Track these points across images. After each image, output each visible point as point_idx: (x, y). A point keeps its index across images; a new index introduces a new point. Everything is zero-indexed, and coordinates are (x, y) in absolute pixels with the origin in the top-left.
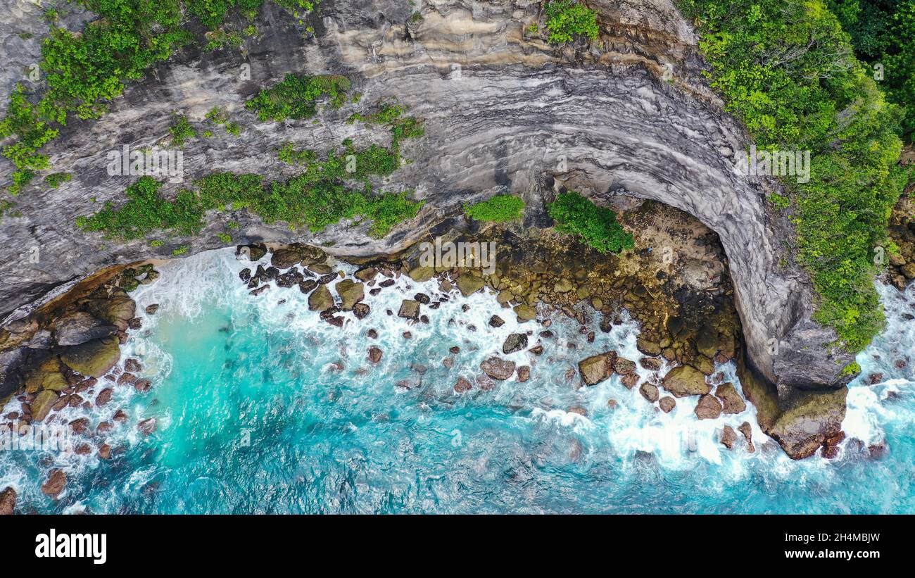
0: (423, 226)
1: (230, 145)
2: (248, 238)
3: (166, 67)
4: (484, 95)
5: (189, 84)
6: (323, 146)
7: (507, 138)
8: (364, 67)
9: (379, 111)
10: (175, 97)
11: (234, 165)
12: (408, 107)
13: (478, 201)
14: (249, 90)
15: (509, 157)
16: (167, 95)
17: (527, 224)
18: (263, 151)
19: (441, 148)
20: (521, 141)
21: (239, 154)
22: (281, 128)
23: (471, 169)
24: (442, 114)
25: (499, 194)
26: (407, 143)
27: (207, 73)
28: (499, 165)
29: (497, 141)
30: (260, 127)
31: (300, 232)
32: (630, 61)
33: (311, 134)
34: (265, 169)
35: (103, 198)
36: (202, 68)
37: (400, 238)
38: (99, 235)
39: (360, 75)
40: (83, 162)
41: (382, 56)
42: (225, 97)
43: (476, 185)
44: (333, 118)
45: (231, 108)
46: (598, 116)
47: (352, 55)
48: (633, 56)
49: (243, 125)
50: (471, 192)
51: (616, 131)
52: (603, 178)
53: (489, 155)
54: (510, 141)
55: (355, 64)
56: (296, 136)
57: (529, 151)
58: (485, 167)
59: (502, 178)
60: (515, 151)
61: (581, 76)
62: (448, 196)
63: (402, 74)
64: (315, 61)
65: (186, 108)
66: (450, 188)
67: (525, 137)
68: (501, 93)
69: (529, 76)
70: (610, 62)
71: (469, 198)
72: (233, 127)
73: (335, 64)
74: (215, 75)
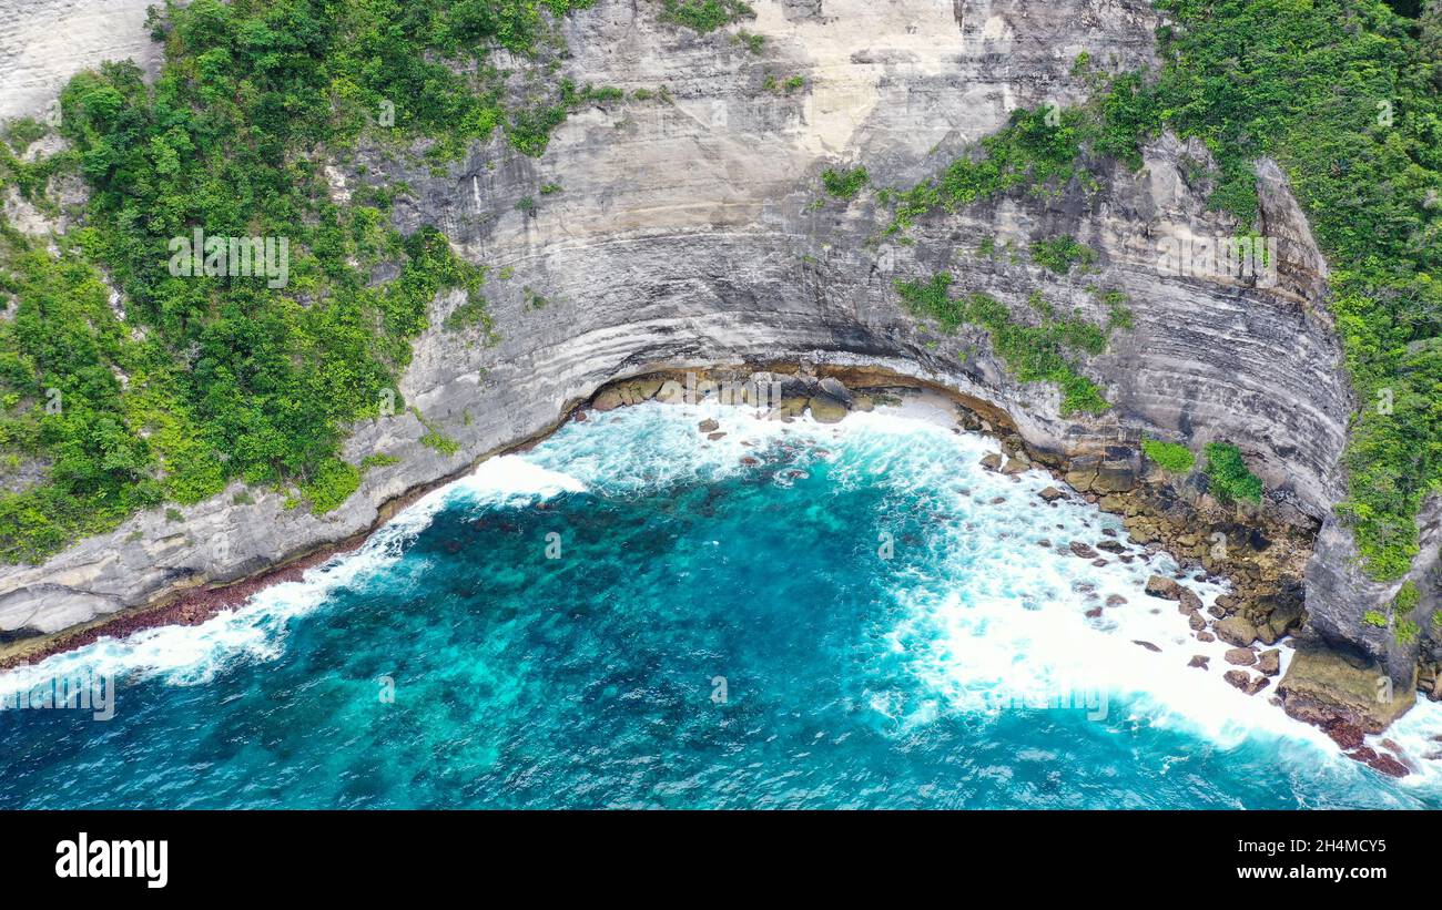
0: (1101, 436)
1: (1006, 273)
2: (976, 368)
3: (1003, 196)
4: (1186, 309)
5: (1007, 214)
6: (1061, 308)
7: (1201, 379)
8: (1113, 252)
9: (1109, 294)
10: (996, 221)
11: (1000, 296)
12: (1129, 300)
13: (1157, 437)
14: (1037, 237)
15: (1198, 403)
16: (993, 217)
17: (1189, 482)
18: (1022, 291)
19: (1143, 356)
20: (1212, 389)
21: (1006, 286)
22: (1041, 277)
23: (1161, 397)
24: (1153, 320)
25: (1178, 443)
26: (1117, 331)
27: (1020, 211)
28: (1186, 407)
29: (1191, 377)
30: (1030, 269)
31: (1010, 378)
32: (1290, 299)
33: (1056, 291)
34: (1017, 308)
35: (918, 273)
36: (1019, 206)
37: (1077, 432)
38: (899, 300)
39: (1108, 255)
40: (925, 240)
41: (1126, 247)
42: (1022, 234)
43: (1160, 420)
44: (1076, 283)
45: (1020, 245)
46: (1271, 369)
47: (1109, 239)
48: (1294, 295)
49: (1022, 260)
50: (1154, 424)
51: (1283, 390)
52: (1277, 470)
53: (1181, 391)
54: (1202, 384)
55: (1108, 247)
56: (1049, 289)
57: (1217, 407)
58: (1173, 402)
59: (1186, 426)
60: (1205, 399)
61: (1256, 306)
62: (1135, 415)
63: (1136, 270)
64: (1084, 232)
65: (997, 232)
66: (1138, 409)
67: (1216, 386)
68: (1197, 310)
69: (1220, 297)
70: (1277, 295)
71: (1150, 429)
72: (1014, 259)
73: (1095, 241)
74: (1023, 215)
